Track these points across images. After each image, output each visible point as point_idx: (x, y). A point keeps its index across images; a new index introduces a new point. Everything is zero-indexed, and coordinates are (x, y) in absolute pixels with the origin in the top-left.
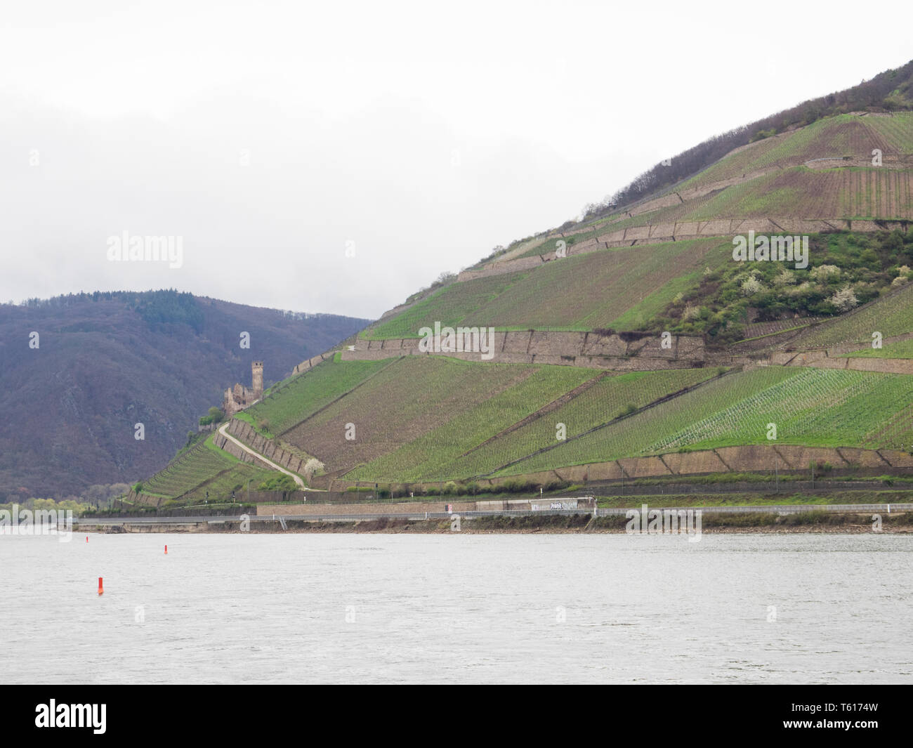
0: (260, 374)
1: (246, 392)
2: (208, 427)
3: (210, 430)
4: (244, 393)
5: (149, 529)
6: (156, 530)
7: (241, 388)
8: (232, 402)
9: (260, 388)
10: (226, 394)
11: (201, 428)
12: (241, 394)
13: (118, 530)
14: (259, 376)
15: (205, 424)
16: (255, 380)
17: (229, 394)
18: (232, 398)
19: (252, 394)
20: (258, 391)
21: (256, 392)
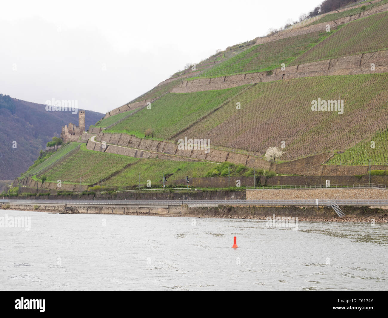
0: (83, 118)
1: (75, 128)
2: (53, 147)
3: (54, 149)
4: (74, 129)
5: (99, 210)
6: (110, 211)
7: (72, 126)
8: (67, 134)
9: (83, 126)
10: (63, 129)
11: (48, 148)
12: (72, 129)
13: (72, 211)
14: (83, 119)
15: (51, 146)
16: (81, 122)
17: (66, 129)
18: (67, 131)
19: (79, 129)
20: (82, 127)
21: (81, 128)
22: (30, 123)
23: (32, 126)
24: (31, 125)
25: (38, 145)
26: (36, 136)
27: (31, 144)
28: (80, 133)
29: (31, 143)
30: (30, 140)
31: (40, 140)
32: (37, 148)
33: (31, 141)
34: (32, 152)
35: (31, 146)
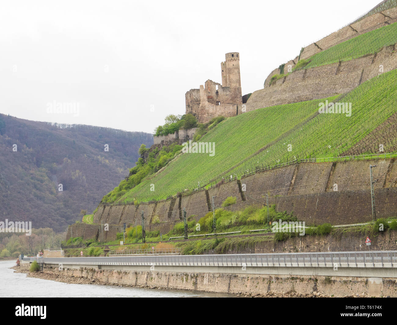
0: (237, 68)
2: (172, 136)
9: (237, 85)
14: (237, 71)
15: (166, 133)
16: (231, 76)
19: (228, 93)
20: (235, 89)
21: (233, 90)
22: (28, 146)
23: (31, 150)
24: (30, 148)
25: (42, 176)
26: (38, 164)
27: (32, 176)
28: (231, 102)
29: (32, 174)
30: (31, 170)
31: (44, 169)
32: (42, 181)
33: (31, 172)
34: (35, 187)
35: (32, 178)
